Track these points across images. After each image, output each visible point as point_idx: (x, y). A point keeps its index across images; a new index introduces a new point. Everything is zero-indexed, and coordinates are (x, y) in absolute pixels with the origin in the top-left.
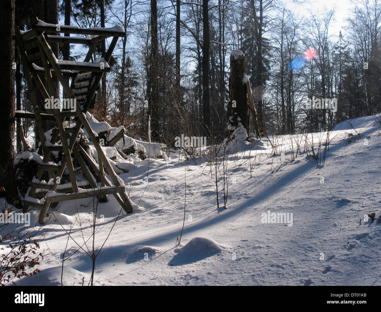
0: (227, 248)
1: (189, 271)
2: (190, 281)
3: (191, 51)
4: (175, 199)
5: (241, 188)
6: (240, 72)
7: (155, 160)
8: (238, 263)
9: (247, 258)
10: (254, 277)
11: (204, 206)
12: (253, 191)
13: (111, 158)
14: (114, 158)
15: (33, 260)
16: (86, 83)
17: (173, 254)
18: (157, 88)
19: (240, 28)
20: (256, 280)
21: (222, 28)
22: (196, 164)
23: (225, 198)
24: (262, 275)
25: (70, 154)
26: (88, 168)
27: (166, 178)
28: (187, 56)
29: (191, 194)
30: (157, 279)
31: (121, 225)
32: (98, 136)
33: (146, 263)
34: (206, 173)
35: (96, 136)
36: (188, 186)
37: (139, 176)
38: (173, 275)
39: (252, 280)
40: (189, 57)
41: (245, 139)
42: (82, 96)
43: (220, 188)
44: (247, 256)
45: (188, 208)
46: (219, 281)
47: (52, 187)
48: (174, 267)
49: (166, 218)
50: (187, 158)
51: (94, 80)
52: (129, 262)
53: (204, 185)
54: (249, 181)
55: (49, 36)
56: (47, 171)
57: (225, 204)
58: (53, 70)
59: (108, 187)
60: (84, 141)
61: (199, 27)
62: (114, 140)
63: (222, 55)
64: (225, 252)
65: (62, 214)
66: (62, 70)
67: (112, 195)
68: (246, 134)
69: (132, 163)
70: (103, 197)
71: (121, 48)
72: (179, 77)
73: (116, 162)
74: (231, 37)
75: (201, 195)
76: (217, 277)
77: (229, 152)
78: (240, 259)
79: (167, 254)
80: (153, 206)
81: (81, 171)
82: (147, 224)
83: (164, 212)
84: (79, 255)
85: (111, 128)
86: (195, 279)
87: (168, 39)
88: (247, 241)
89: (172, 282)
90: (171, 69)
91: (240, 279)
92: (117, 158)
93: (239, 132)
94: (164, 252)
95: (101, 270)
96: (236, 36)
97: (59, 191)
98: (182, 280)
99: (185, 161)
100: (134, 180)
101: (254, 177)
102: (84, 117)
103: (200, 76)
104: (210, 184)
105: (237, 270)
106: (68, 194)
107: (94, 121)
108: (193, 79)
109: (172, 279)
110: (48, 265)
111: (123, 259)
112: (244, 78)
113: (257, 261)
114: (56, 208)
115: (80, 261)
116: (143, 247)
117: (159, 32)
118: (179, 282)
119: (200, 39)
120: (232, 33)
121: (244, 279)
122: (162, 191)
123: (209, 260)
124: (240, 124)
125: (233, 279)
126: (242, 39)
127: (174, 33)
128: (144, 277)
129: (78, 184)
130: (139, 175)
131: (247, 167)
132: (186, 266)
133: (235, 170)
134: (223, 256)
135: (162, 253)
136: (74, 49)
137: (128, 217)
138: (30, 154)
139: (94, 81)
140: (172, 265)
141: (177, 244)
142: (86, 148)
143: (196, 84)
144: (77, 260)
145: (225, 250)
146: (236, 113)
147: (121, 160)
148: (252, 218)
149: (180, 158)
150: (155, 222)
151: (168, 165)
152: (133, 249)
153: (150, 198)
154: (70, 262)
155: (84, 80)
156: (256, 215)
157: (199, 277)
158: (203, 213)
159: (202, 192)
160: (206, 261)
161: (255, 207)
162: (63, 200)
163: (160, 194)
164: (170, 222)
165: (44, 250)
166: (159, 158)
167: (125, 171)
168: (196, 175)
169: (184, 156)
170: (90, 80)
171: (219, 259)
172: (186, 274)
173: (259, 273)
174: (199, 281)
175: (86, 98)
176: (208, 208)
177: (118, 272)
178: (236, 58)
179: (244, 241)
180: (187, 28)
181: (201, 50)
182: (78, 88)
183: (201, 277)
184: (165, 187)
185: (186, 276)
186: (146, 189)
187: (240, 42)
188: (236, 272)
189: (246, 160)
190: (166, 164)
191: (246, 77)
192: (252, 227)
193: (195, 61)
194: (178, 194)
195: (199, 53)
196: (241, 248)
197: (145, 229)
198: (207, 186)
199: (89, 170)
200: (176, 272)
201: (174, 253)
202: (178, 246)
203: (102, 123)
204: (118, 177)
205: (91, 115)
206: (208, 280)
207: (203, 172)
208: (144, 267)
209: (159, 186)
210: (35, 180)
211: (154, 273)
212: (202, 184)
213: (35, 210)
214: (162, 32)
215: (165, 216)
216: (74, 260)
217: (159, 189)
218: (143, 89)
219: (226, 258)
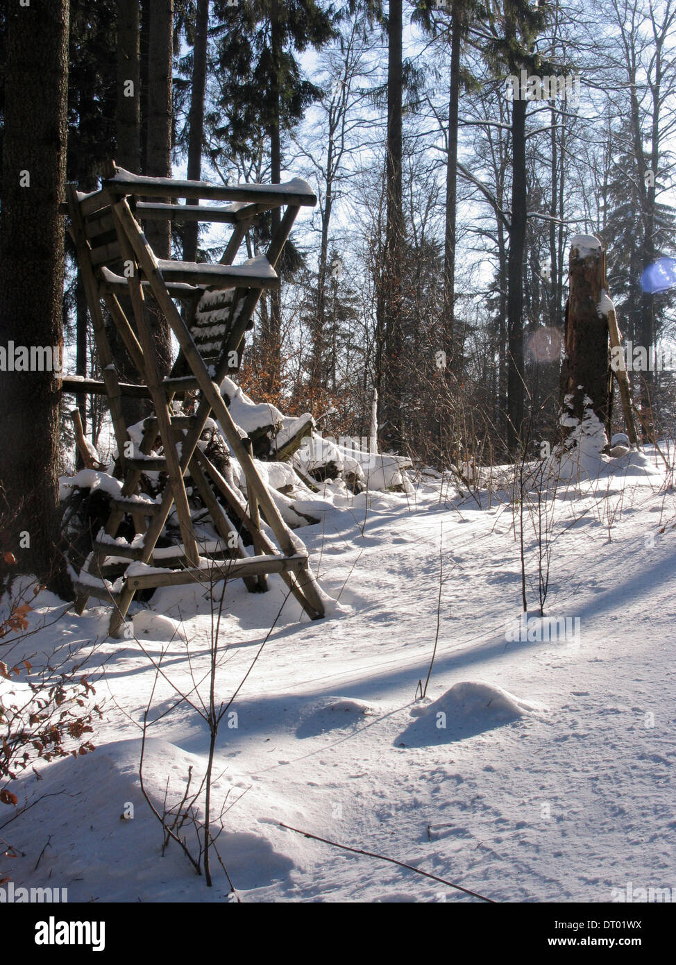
0: (537, 710)
1: (440, 761)
2: (442, 785)
3: (483, 236)
4: (425, 590)
5: (584, 568)
6: (592, 289)
7: (382, 494)
8: (560, 746)
9: (583, 736)
10: (595, 782)
11: (493, 608)
12: (612, 576)
13: (280, 490)
14: (286, 489)
15: (80, 720)
16: (223, 314)
17: (407, 718)
18: (397, 325)
19: (602, 180)
20: (600, 790)
21: (559, 182)
22: (480, 507)
23: (543, 590)
24: (616, 778)
25: (182, 477)
26: (224, 512)
27: (405, 537)
28: (473, 249)
29: (462, 578)
30: (365, 777)
31: (295, 647)
32: (246, 436)
33: (343, 738)
34: (501, 530)
35: (242, 437)
36: (459, 560)
37: (343, 533)
38: (403, 769)
39: (590, 789)
40: (478, 250)
41: (601, 449)
42: (214, 343)
43: (531, 568)
44: (582, 732)
45: (454, 611)
46: (510, 789)
47: (139, 554)
48: (406, 750)
49: (401, 633)
50: (460, 493)
51: (242, 306)
52: (302, 733)
53: (495, 558)
54: (603, 550)
55: (140, 204)
56: (130, 517)
57: (542, 605)
58: (147, 283)
59: (269, 557)
60: (217, 447)
61: (502, 180)
62: (288, 447)
63: (557, 245)
64: (532, 719)
65: (162, 617)
66: (167, 284)
67: (277, 575)
68: (603, 436)
69: (330, 501)
70: (257, 580)
71: (317, 230)
72: (452, 298)
73: (291, 497)
74: (581, 202)
75: (487, 580)
76: (506, 777)
77: (559, 481)
78: (565, 738)
79: (394, 719)
80: (373, 602)
81: (209, 517)
82: (355, 646)
83: (396, 619)
84: (191, 712)
85: (282, 417)
86: (455, 782)
87: (428, 208)
88: (586, 694)
89: (400, 784)
90: (434, 279)
91: (562, 784)
92: (295, 488)
93: (587, 432)
94: (386, 714)
95: (238, 749)
96: (593, 202)
97: (157, 563)
98: (423, 782)
99: (456, 499)
100: (332, 540)
101: (617, 541)
102: (215, 393)
103: (503, 298)
104: (510, 555)
105: (556, 763)
106: (176, 571)
107: (244, 401)
108: (486, 302)
109: (401, 779)
110: (120, 733)
111: (291, 726)
112: (603, 301)
113: (607, 744)
114: (150, 602)
115: (191, 727)
116: (338, 702)
117: (407, 192)
118: (416, 787)
119: (505, 208)
120: (584, 194)
121: (572, 787)
122: (396, 569)
123: (491, 736)
124: (590, 412)
125: (545, 784)
126: (606, 207)
127: (443, 193)
128: (335, 770)
129: (198, 548)
130: (343, 530)
131: (601, 517)
132: (435, 748)
133: (573, 524)
134: (525, 728)
135: (382, 715)
136: (207, 232)
137: (313, 629)
138: (94, 476)
139: (240, 308)
140: (403, 745)
141: (419, 695)
142: (222, 464)
143: (494, 315)
144: (185, 724)
145: (530, 713)
146: (580, 387)
147: (303, 494)
148: (605, 640)
149: (444, 493)
150: (374, 641)
151: (413, 508)
152: (315, 704)
153: (367, 584)
154: (169, 730)
155: (219, 306)
156: (614, 632)
157: (465, 777)
158: (489, 625)
159: (489, 574)
160: (483, 740)
161: (613, 614)
162: (164, 584)
163: (391, 576)
164: (409, 642)
165: (104, 700)
166: (394, 491)
167: (313, 521)
168: (478, 534)
169: (453, 488)
170: (231, 305)
171: (516, 736)
172: (434, 767)
173: (609, 772)
174: (464, 785)
175: (222, 348)
176: (502, 612)
177: (277, 756)
178: (583, 255)
179: (578, 694)
180: (475, 183)
181: (506, 235)
182: (205, 326)
183: (468, 776)
184: (404, 559)
185: (433, 773)
186: (356, 563)
187: (602, 214)
188: (552, 767)
189: (599, 500)
190: (409, 505)
191: (608, 301)
192: (601, 661)
193: (491, 260)
194: (432, 578)
195: (501, 242)
196: (571, 710)
197: (350, 658)
198: (502, 560)
199: (226, 517)
200: (411, 763)
201: (409, 717)
202: (421, 701)
203: (261, 406)
204: (292, 533)
205: (236, 387)
206: (487, 785)
207: (496, 527)
208: (336, 748)
209: (390, 557)
210: (103, 537)
211: (359, 763)
212: (490, 554)
213: (101, 605)
214: (413, 192)
215: (399, 628)
216: (179, 725)
217: (389, 563)
218: (365, 327)
219: (533, 734)
